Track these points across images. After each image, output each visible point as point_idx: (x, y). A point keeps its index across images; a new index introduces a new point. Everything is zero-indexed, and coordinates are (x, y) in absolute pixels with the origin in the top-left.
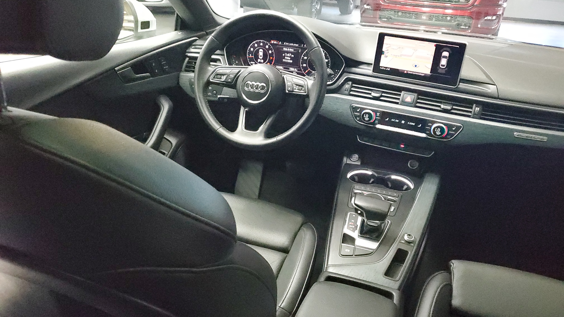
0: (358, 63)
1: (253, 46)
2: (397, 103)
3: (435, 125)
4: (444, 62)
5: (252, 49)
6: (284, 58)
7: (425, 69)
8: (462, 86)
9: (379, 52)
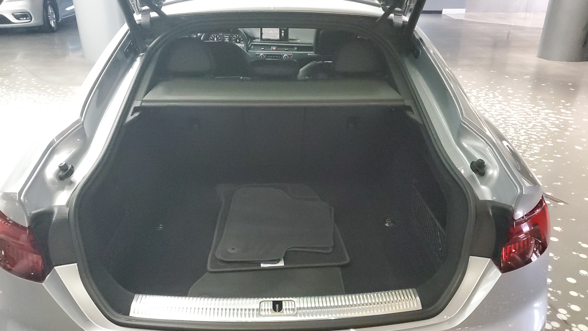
0: (254, 38)
1: (212, 37)
2: (271, 50)
3: (284, 56)
4: (283, 34)
5: (211, 38)
6: (225, 40)
7: (278, 37)
8: (290, 41)
9: (261, 34)
